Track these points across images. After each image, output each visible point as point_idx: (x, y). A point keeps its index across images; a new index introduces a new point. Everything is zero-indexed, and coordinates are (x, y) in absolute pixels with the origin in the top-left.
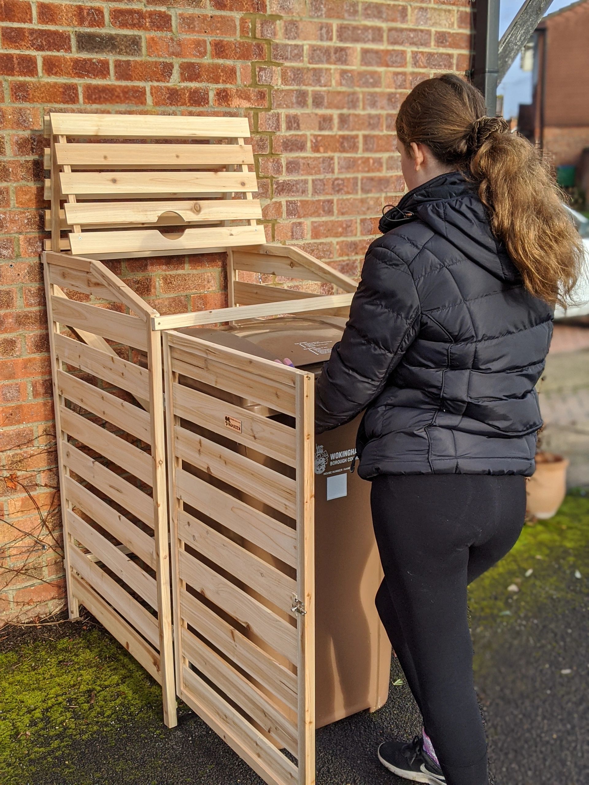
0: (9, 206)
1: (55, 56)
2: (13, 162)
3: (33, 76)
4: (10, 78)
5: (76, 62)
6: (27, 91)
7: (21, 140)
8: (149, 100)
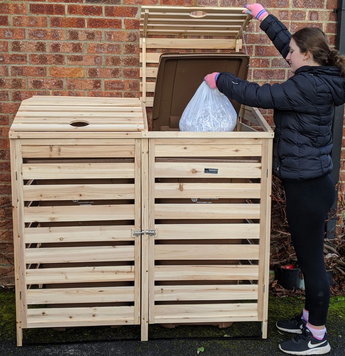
0: (46, 76)
1: (74, 5)
2: (49, 55)
3: (62, 14)
4: (51, 16)
5: (85, 7)
6: (59, 22)
7: (54, 45)
8: (123, 26)
